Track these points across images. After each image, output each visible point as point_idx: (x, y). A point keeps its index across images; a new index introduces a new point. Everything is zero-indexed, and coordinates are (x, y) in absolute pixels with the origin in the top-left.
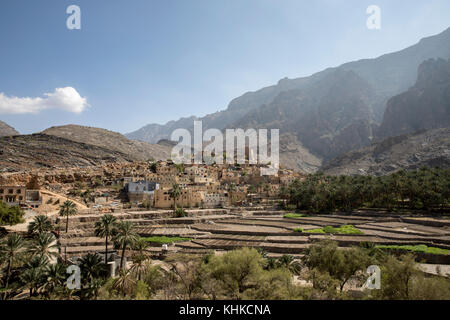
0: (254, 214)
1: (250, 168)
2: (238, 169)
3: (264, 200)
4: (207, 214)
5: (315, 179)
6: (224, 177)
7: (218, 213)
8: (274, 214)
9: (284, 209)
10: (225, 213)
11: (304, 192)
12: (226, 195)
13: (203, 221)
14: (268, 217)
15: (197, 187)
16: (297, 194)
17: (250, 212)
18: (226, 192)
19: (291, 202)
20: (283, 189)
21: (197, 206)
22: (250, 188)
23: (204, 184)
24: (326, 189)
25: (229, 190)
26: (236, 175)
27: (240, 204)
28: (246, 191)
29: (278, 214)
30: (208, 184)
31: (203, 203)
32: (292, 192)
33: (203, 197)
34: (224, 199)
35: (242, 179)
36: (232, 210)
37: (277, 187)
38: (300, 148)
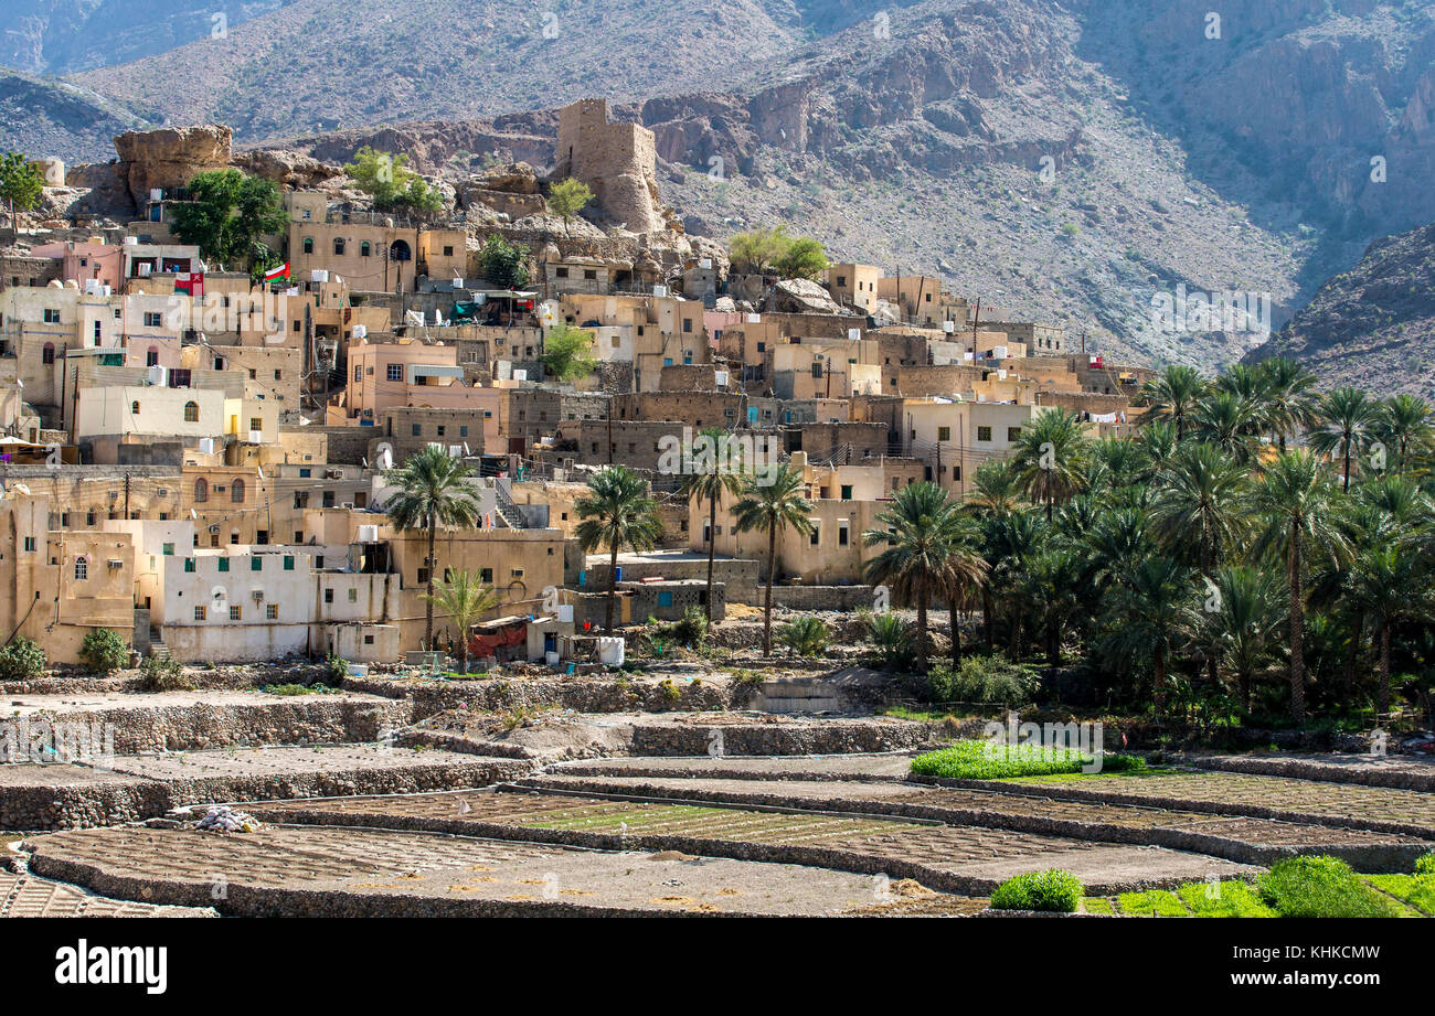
0: (643, 743)
1: (618, 307)
2: (500, 314)
3: (737, 615)
4: (195, 733)
5: (1219, 426)
6: (364, 391)
7: (290, 730)
8: (831, 744)
9: (927, 698)
10: (360, 729)
11: (1117, 544)
12: (378, 558)
13: (153, 803)
14: (771, 775)
15: (101, 482)
16: (1047, 560)
17: (603, 728)
18: (372, 530)
19: (993, 638)
20: (916, 511)
21: (93, 663)
22: (611, 496)
23: (166, 452)
24: (1320, 515)
25: (402, 515)
26: (477, 372)
27: (507, 646)
28: (569, 529)
29: (869, 743)
30: (206, 457)
31: (151, 630)
32: (1003, 542)
33: (151, 571)
34: (358, 596)
35: (532, 413)
36: (429, 702)
37: (868, 485)
38: (1104, 133)
